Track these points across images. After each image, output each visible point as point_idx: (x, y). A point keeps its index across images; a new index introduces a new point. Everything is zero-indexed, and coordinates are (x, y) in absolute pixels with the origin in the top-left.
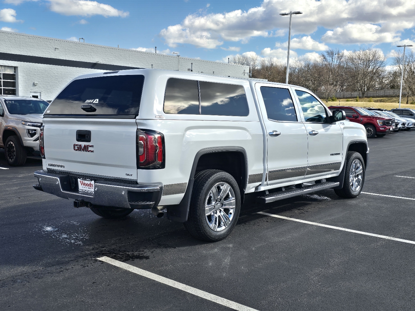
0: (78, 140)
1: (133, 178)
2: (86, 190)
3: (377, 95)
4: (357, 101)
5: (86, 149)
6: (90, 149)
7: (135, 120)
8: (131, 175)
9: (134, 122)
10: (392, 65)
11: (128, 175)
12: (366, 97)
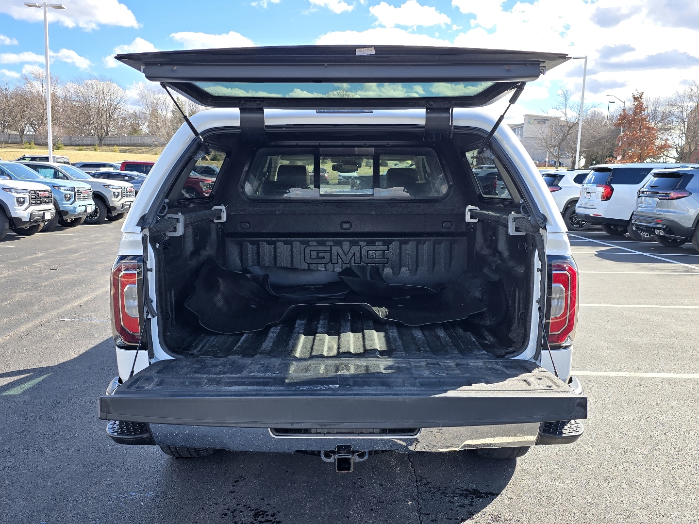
4: (95, 150)
12: (104, 145)
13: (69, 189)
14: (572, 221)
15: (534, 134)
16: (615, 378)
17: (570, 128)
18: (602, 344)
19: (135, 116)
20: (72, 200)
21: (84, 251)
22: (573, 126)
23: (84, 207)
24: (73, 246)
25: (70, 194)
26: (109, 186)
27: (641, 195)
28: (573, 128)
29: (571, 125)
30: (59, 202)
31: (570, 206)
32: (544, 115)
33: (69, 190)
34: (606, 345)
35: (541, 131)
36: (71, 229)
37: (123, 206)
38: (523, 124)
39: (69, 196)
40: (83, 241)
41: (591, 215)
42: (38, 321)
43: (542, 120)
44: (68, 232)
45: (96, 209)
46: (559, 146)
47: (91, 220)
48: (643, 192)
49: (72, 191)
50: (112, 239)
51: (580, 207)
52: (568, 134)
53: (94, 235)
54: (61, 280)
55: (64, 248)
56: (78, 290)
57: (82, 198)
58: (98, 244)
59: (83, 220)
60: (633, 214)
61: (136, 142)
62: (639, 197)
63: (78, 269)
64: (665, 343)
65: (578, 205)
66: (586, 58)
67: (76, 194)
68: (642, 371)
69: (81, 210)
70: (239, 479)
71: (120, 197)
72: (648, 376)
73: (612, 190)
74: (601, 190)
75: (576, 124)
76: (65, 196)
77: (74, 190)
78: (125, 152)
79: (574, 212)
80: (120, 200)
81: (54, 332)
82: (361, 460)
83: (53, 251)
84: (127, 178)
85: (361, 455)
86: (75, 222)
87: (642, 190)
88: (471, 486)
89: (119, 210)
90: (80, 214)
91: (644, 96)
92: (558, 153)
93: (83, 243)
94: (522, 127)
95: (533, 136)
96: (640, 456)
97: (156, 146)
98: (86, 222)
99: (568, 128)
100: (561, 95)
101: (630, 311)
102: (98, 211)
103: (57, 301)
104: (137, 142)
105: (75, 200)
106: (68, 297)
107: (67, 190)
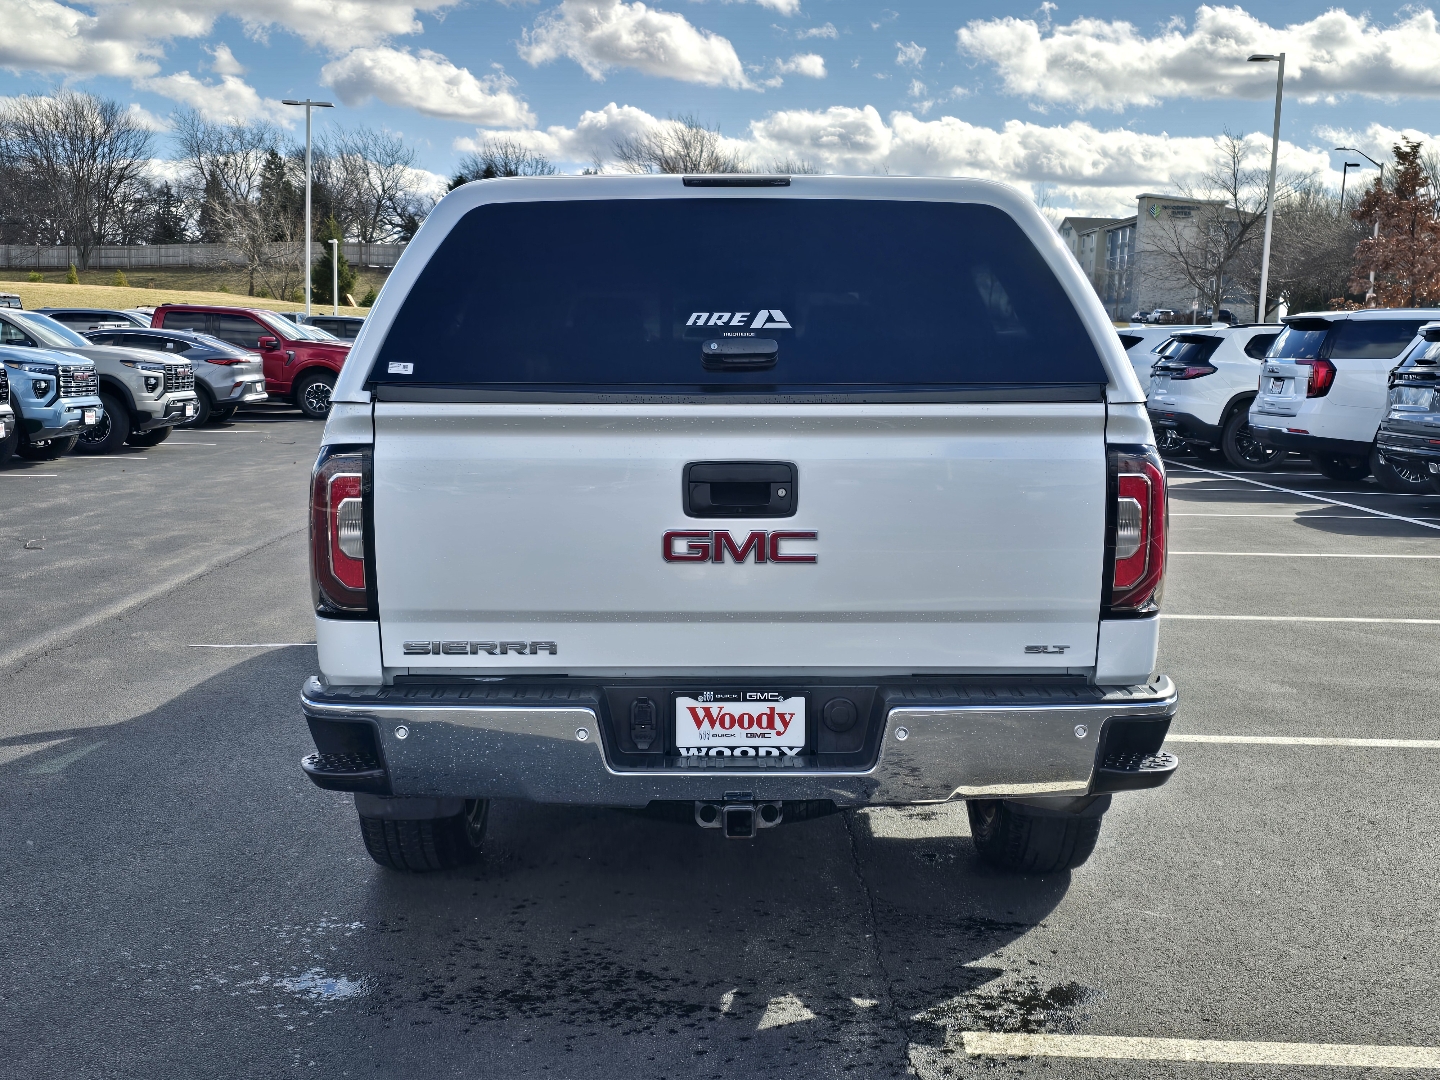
0: (693, 509)
1: (1073, 660)
2: (732, 749)
3: (133, 260)
4: (70, 281)
5: (764, 548)
6: (787, 548)
7: (1103, 406)
8: (1061, 650)
9: (1097, 418)
10: (174, 159)
11: (1043, 650)
12: (94, 268)
13: (44, 367)
14: (1242, 447)
15: (1159, 243)
16: (1291, 747)
17: (1246, 227)
18: (1275, 688)
19: (165, 195)
20: (51, 394)
21: (93, 510)
22: (1252, 223)
23: (79, 411)
24: (63, 500)
25: (45, 381)
26: (133, 362)
27: (1397, 382)
28: (1254, 228)
29: (1248, 221)
30: (21, 399)
31: (1236, 410)
32: (1182, 195)
33: (44, 372)
34: (1283, 690)
35: (1173, 235)
36: (48, 464)
37: (168, 409)
38: (1135, 218)
39: (43, 385)
40: (83, 491)
41: (1285, 430)
42: (37, 644)
43: (1181, 209)
44: (43, 472)
45: (104, 418)
46: (1220, 271)
47: (91, 442)
48: (1400, 376)
49: (50, 372)
50: (151, 485)
51: (1261, 412)
52: (1240, 243)
53: (105, 479)
54: (60, 569)
55: (44, 505)
56: (105, 588)
57: (73, 389)
58: (121, 497)
59: (73, 443)
60: (1380, 429)
61: (171, 260)
62: (1392, 387)
63: (91, 546)
64: (1412, 688)
65: (1254, 408)
66: (1281, 58)
67: (60, 381)
68: (1350, 736)
69: (69, 418)
70: (525, 903)
71: (160, 389)
72: (1360, 744)
73: (1333, 371)
74: (1306, 371)
75: (1258, 219)
76: (34, 385)
77: (55, 372)
78: (144, 284)
79: (1245, 425)
80: (159, 397)
81: (77, 665)
82: (770, 825)
83: (19, 510)
84: (170, 345)
85: (769, 814)
86: (58, 448)
87: (1400, 370)
88: (979, 912)
89: (158, 421)
90: (69, 428)
91: (1422, 151)
92: (1218, 287)
93: (86, 496)
94: (1134, 226)
95: (1155, 248)
96: (1318, 871)
97: (224, 270)
98: (81, 450)
99: (1240, 228)
100: (1225, 148)
101: (1348, 629)
102: (109, 422)
103: (64, 609)
104: (175, 262)
105: (57, 397)
106: (88, 601)
107: (40, 371)
